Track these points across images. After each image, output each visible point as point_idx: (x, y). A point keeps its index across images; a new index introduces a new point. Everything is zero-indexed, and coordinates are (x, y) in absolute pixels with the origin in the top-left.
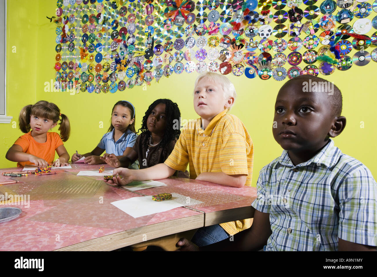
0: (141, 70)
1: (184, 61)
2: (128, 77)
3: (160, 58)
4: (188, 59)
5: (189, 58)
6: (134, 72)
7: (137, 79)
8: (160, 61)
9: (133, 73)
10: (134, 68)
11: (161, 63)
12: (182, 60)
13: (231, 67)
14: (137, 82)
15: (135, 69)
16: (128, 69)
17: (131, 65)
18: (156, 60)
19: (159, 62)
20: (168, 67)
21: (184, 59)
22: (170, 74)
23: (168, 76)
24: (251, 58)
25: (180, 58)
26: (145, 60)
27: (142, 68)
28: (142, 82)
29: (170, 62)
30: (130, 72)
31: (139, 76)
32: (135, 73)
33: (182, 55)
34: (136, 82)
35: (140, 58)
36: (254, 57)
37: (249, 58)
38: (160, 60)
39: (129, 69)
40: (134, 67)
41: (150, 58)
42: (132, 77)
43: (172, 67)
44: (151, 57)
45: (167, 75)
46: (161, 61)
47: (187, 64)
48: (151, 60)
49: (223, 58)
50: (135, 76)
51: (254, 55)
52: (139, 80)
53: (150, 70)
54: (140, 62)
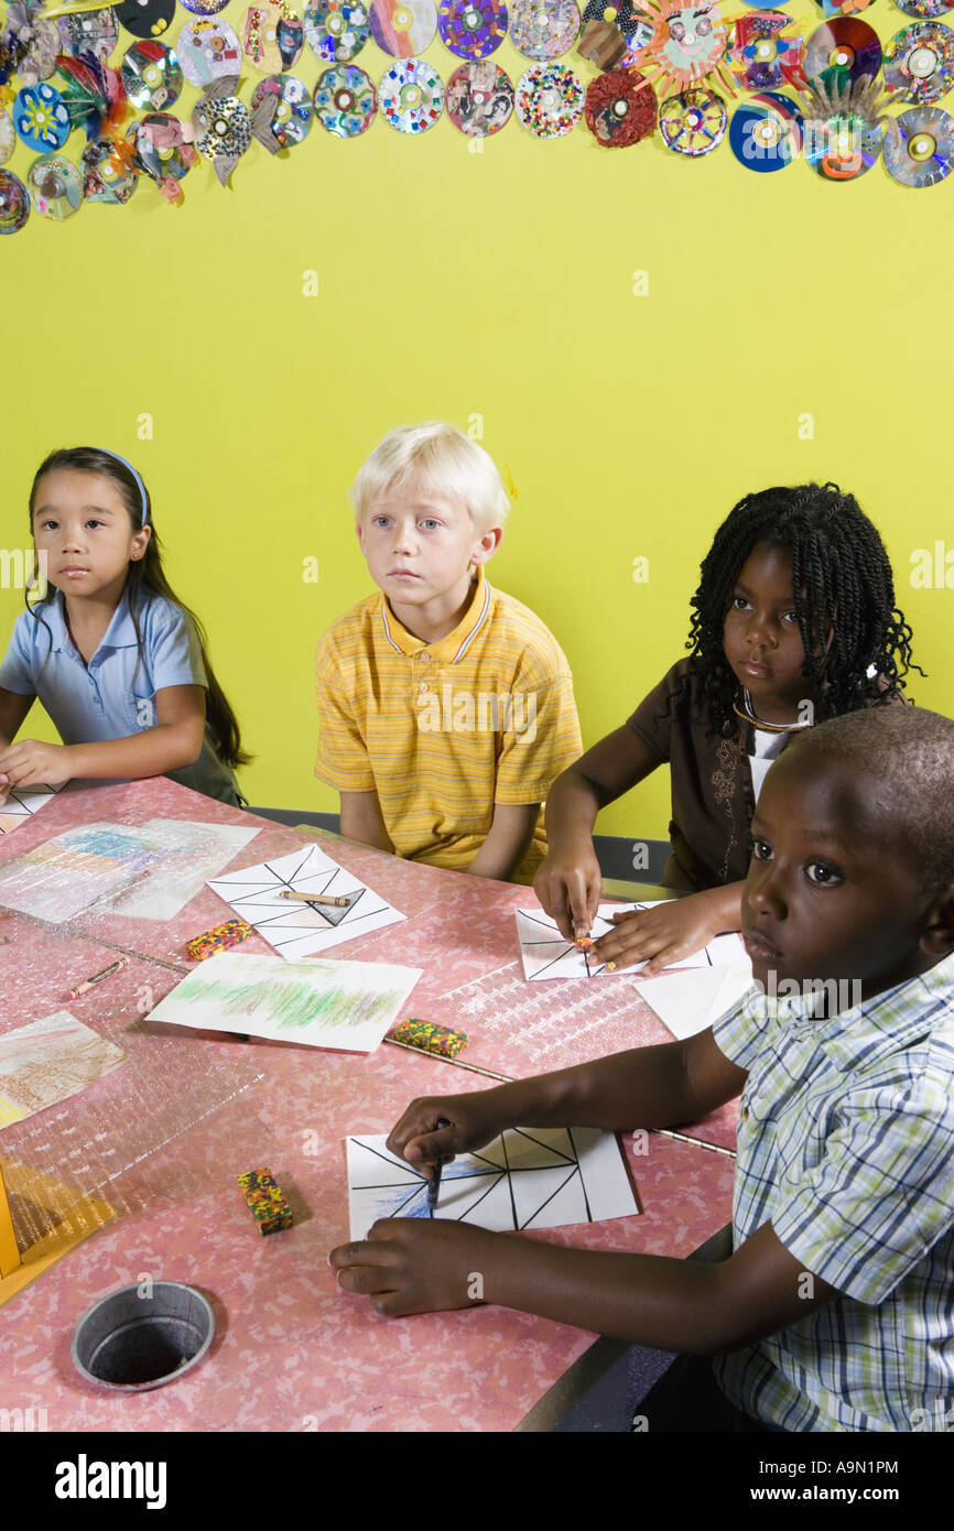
0: (110, 105)
1: (371, 59)
2: (32, 145)
3: (217, 33)
4: (395, 48)
5: (403, 39)
6: (62, 114)
7: (91, 160)
8: (224, 52)
9: (60, 124)
10: (60, 89)
11: (228, 67)
12: (357, 49)
13: (652, 104)
14: (98, 183)
15: (65, 95)
16: (24, 92)
17: (35, 69)
18: (197, 42)
19: (217, 57)
20: (273, 89)
21: (370, 44)
22: (298, 137)
23: (283, 146)
24: (766, 51)
25: (348, 40)
26: (127, 39)
27: (112, 93)
28: (129, 182)
29: (287, 59)
30: (41, 117)
31: (101, 145)
32: (70, 121)
33: (357, 18)
34: (92, 182)
35: (87, 26)
36: (782, 46)
37: (751, 52)
38: (224, 42)
39: (28, 98)
40: (60, 84)
41: (155, 29)
42: (57, 147)
43: (305, 92)
44: (162, 23)
45: (281, 143)
46: (232, 54)
47: (393, 75)
48: (164, 39)
49: (602, 49)
50: (78, 141)
51: (784, 33)
52: (107, 170)
53: (164, 106)
54: (97, 52)
